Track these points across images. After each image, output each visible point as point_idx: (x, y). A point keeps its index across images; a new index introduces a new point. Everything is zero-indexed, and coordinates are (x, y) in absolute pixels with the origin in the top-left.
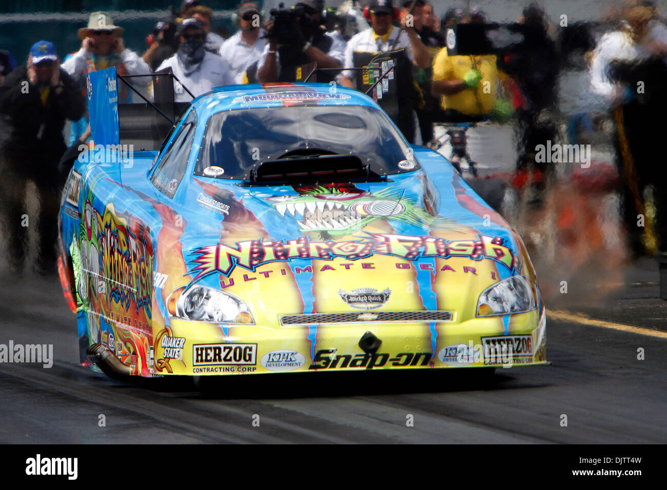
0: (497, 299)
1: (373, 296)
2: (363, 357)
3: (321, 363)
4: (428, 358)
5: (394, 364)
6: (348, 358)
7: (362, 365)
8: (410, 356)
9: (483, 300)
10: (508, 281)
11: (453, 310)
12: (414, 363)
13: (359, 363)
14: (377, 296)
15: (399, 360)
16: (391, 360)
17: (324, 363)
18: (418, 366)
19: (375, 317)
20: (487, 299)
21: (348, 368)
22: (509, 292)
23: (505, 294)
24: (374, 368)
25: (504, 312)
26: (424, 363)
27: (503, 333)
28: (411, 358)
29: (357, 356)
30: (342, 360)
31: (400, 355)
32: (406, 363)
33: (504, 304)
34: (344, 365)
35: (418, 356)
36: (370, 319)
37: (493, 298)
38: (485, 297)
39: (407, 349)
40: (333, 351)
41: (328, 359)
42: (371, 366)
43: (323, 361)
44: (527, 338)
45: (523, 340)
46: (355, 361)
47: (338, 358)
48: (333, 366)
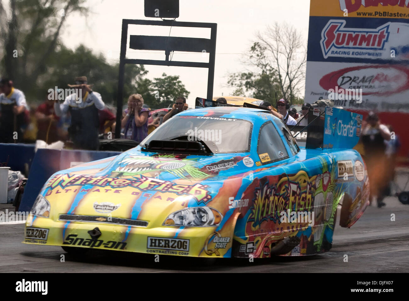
0: (182, 218)
1: (109, 207)
2: (89, 241)
3: (68, 241)
4: (124, 245)
5: (105, 247)
6: (82, 240)
7: (88, 245)
8: (114, 243)
9: (171, 217)
10: (194, 209)
11: (149, 221)
12: (116, 248)
13: (87, 243)
14: (111, 207)
15: (108, 244)
16: (104, 244)
17: (70, 242)
18: (118, 250)
20: (174, 217)
21: (81, 246)
22: (192, 215)
23: (187, 215)
24: (94, 248)
25: (182, 225)
26: (122, 248)
27: (173, 237)
28: (115, 244)
29: (87, 239)
30: (79, 241)
31: (109, 242)
32: (111, 247)
33: (184, 221)
34: (79, 244)
35: (119, 243)
36: (102, 220)
37: (179, 216)
38: (173, 215)
39: (114, 239)
40: (76, 236)
41: (73, 239)
42: (92, 246)
43: (70, 240)
44: (182, 241)
45: (179, 241)
46: (86, 242)
47: (77, 239)
48: (74, 244)
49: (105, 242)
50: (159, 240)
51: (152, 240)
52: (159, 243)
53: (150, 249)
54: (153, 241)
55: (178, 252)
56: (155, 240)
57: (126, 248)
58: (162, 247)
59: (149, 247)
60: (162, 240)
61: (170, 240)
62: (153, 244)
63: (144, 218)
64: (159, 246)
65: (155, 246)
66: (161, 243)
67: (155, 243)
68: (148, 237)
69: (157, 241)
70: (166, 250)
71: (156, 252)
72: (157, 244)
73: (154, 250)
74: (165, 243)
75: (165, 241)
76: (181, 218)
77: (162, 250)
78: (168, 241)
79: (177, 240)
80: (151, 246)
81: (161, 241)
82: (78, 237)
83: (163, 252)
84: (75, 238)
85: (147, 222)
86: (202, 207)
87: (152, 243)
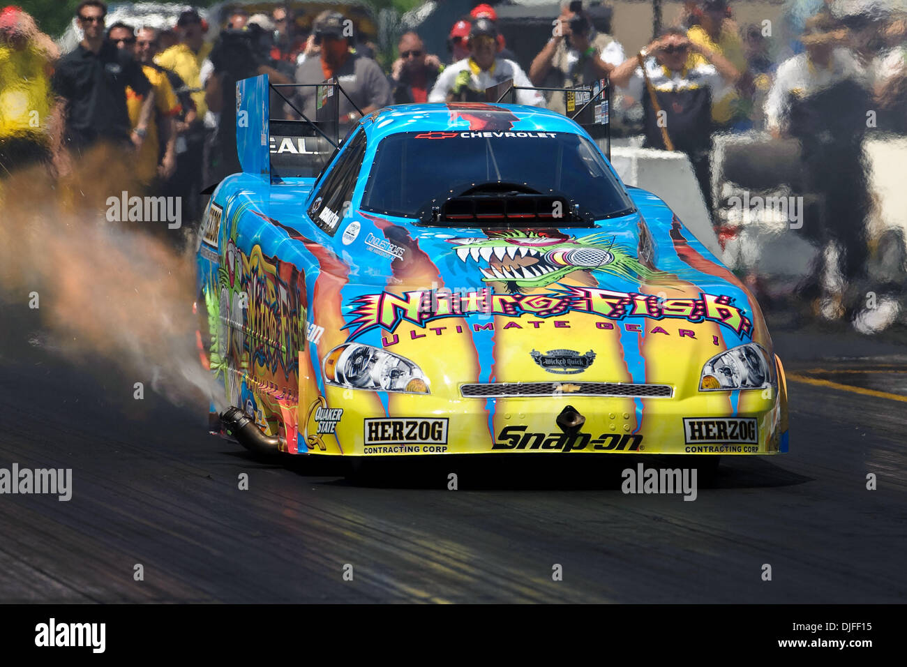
0: (728, 371)
1: (573, 359)
2: (559, 437)
3: (507, 442)
4: (638, 441)
5: (596, 447)
6: (541, 436)
7: (557, 447)
8: (616, 437)
9: (708, 370)
10: (740, 350)
11: (673, 384)
12: (621, 447)
13: (554, 444)
14: (577, 359)
15: (603, 442)
16: (593, 442)
17: (511, 442)
18: (626, 451)
19: (578, 388)
20: (713, 370)
21: (540, 450)
22: (740, 363)
23: (735, 365)
24: (572, 451)
25: (734, 387)
27: (731, 414)
28: (618, 441)
29: (551, 435)
30: (533, 439)
31: (605, 436)
32: (610, 447)
33: (733, 376)
34: (535, 446)
35: (626, 438)
36: (571, 390)
37: (721, 369)
38: (710, 368)
39: (614, 430)
40: (523, 428)
41: (517, 437)
42: (567, 449)
43: (510, 439)
44: (747, 421)
45: (742, 423)
46: (549, 441)
47: (528, 437)
48: (522, 446)
49: (595, 437)
50: (707, 424)
51: (692, 424)
52: (708, 430)
53: (691, 446)
54: (696, 427)
55: (743, 446)
56: (700, 424)
57: (642, 448)
58: (714, 437)
59: (689, 440)
60: (712, 423)
61: (726, 421)
62: (697, 434)
63: (660, 378)
64: (708, 437)
65: (701, 437)
66: (711, 430)
67: (700, 430)
68: (684, 419)
69: (704, 427)
70: (722, 445)
71: (704, 449)
72: (704, 434)
73: (700, 446)
74: (720, 430)
75: (719, 423)
76: (726, 371)
77: (714, 446)
78: (724, 423)
79: (739, 421)
80: (693, 437)
81: (711, 426)
82: (527, 431)
83: (717, 450)
84: (522, 434)
85: (670, 386)
86: (749, 345)
87: (693, 431)
